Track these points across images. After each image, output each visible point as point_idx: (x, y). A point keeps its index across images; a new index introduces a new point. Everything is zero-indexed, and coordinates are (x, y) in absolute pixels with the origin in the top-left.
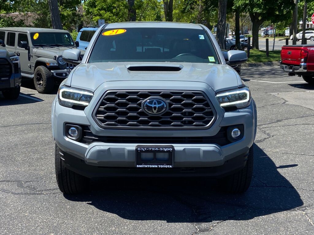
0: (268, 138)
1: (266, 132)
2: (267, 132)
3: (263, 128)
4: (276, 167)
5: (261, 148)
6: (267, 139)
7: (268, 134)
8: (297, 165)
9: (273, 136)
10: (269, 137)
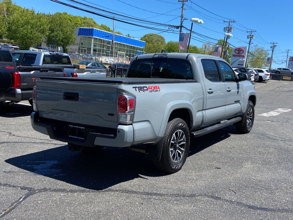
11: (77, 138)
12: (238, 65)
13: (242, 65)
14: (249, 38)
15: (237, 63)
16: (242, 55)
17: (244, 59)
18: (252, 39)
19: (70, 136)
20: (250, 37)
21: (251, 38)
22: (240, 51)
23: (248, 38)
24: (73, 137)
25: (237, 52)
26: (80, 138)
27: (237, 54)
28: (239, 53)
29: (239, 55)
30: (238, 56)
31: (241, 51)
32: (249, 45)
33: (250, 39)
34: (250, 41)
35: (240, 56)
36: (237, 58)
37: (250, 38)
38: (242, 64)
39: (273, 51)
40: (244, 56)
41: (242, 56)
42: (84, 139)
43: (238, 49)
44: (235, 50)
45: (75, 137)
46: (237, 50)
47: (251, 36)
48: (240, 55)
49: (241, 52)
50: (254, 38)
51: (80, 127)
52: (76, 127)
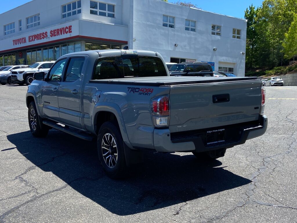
0: (22, 174)
1: (25, 184)
2: (23, 184)
3: (29, 192)
4: (17, 148)
5: (29, 161)
6: (23, 172)
7: (22, 180)
8: (2, 151)
9: (16, 178)
10: (21, 176)
11: (217, 142)
19: (209, 143)
24: (212, 143)
26: (220, 141)
42: (224, 141)
45: (214, 142)
51: (219, 130)
52: (215, 131)
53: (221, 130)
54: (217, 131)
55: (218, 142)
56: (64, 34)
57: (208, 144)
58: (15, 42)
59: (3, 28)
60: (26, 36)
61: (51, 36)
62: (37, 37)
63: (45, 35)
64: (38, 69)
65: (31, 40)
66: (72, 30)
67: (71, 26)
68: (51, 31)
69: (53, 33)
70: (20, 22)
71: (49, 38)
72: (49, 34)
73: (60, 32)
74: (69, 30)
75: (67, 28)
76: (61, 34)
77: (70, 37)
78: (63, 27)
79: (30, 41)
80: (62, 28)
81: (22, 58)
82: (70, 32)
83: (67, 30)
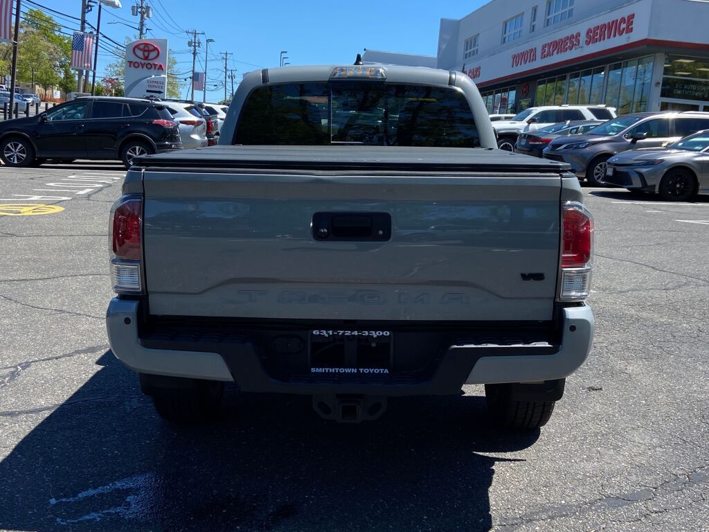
11: (355, 370)
12: (148, 91)
13: (160, 92)
14: (137, 15)
15: (144, 85)
16: (157, 62)
17: (162, 76)
18: (148, 16)
19: (319, 370)
20: (139, 10)
21: (142, 13)
22: (149, 51)
23: (135, 14)
24: (332, 370)
25: (140, 53)
26: (366, 371)
27: (143, 61)
28: (146, 58)
29: (147, 62)
30: (145, 66)
31: (152, 51)
32: (141, 33)
33: (142, 18)
34: (142, 24)
35: (150, 67)
36: (141, 72)
37: (139, 15)
38: (157, 89)
39: (195, 54)
40: (161, 66)
41: (157, 67)
43: (142, 47)
44: (136, 47)
45: (342, 370)
46: (140, 49)
47: (142, 7)
48: (150, 62)
49: (153, 55)
50: (151, 16)
51: (367, 333)
52: (348, 333)
53: (374, 334)
54: (356, 333)
55: (358, 371)
56: (615, 36)
57: (313, 370)
58: (517, 59)
59: (500, 28)
60: (538, 44)
61: (588, 43)
62: (558, 46)
63: (573, 40)
64: (527, 124)
65: (546, 53)
66: (634, 26)
67: (633, 16)
68: (589, 31)
69: (591, 34)
70: (535, 10)
71: (582, 47)
72: (583, 38)
73: (606, 32)
74: (628, 27)
75: (623, 20)
76: (609, 37)
77: (627, 43)
78: (615, 20)
79: (543, 57)
80: (613, 22)
81: (526, 97)
82: (629, 30)
83: (623, 26)
